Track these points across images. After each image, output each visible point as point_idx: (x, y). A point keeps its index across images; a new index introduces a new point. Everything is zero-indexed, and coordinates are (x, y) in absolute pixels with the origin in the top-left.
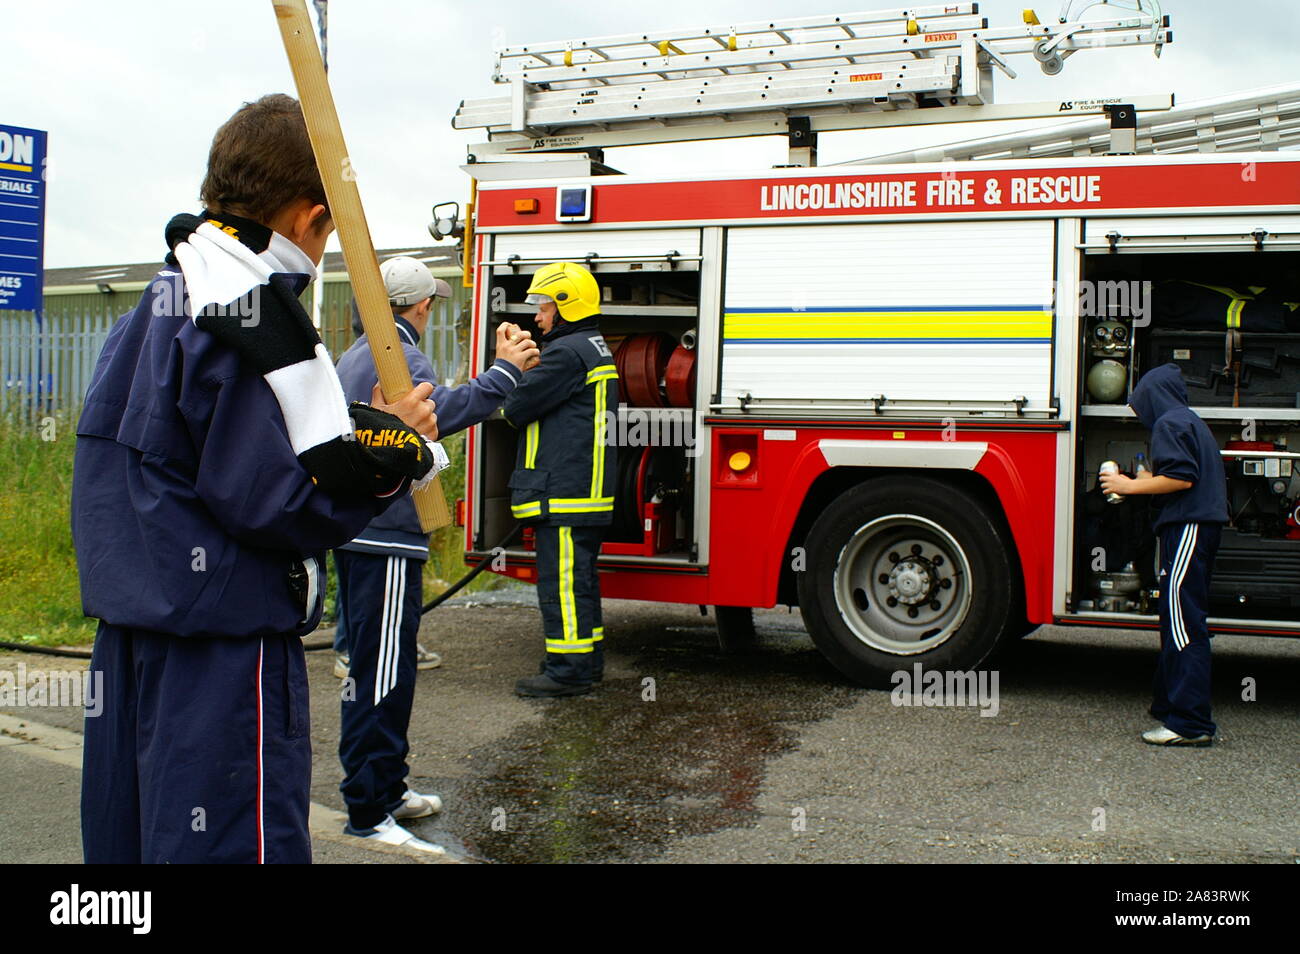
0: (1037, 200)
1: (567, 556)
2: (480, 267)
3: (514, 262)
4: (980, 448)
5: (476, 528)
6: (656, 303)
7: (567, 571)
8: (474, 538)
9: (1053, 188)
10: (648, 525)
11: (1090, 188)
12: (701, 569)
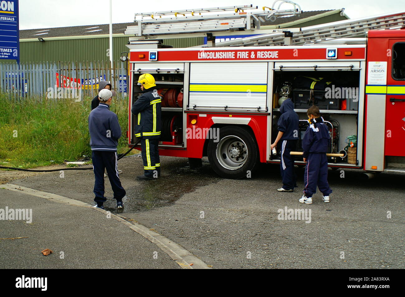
0: (263, 57)
1: (148, 146)
2: (131, 72)
3: (139, 71)
4: (249, 119)
5: (131, 138)
6: (175, 81)
7: (148, 150)
8: (131, 141)
9: (267, 54)
10: (173, 137)
11: (275, 54)
12: (185, 149)
